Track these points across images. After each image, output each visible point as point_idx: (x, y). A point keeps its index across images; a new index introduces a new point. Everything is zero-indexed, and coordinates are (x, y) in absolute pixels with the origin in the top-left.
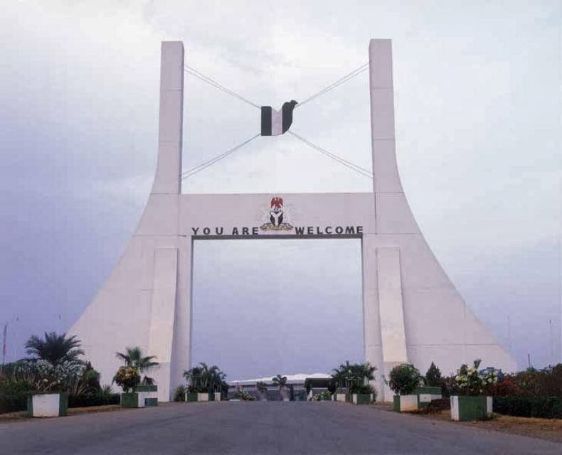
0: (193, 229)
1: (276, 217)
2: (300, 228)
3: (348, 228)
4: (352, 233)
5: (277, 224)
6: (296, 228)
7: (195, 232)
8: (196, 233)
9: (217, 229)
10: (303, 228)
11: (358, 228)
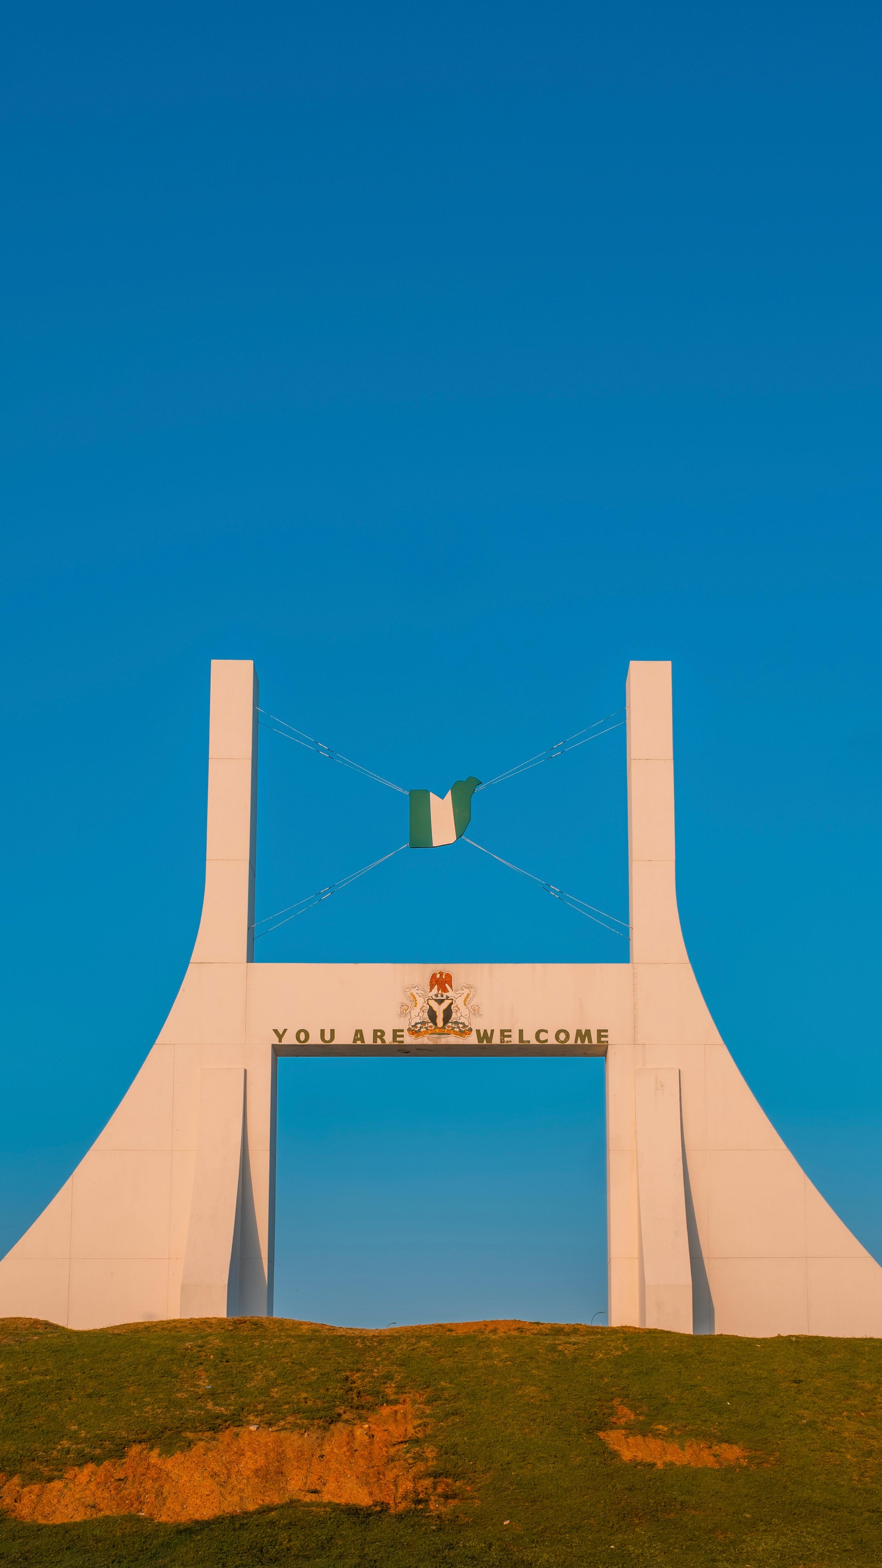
0: (276, 1031)
1: (439, 1010)
2: (485, 1031)
3: (579, 1032)
4: (586, 1042)
5: (440, 1023)
6: (478, 1031)
7: (280, 1037)
8: (280, 1041)
9: (323, 1031)
10: (492, 1031)
11: (599, 1031)
